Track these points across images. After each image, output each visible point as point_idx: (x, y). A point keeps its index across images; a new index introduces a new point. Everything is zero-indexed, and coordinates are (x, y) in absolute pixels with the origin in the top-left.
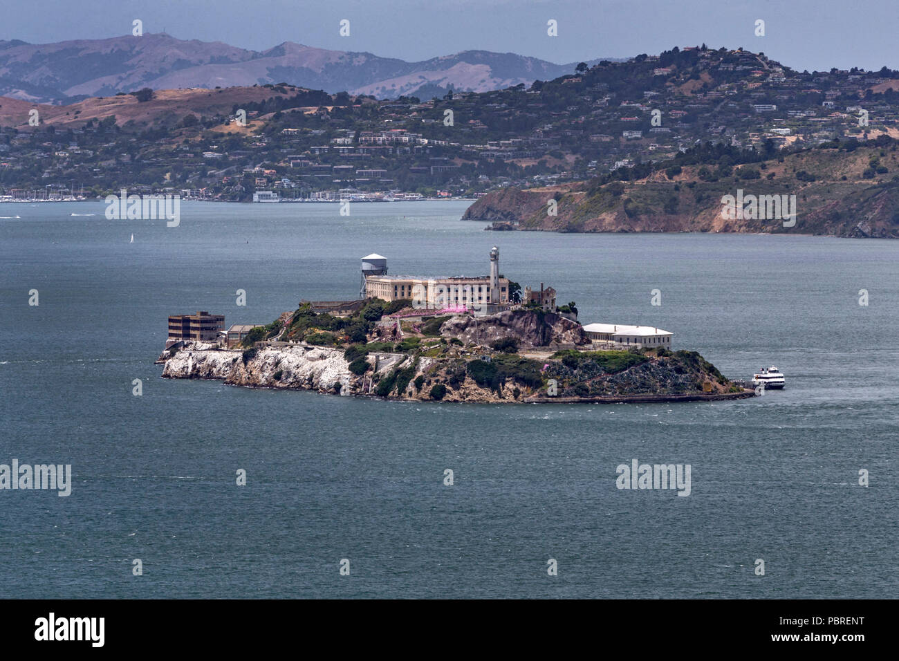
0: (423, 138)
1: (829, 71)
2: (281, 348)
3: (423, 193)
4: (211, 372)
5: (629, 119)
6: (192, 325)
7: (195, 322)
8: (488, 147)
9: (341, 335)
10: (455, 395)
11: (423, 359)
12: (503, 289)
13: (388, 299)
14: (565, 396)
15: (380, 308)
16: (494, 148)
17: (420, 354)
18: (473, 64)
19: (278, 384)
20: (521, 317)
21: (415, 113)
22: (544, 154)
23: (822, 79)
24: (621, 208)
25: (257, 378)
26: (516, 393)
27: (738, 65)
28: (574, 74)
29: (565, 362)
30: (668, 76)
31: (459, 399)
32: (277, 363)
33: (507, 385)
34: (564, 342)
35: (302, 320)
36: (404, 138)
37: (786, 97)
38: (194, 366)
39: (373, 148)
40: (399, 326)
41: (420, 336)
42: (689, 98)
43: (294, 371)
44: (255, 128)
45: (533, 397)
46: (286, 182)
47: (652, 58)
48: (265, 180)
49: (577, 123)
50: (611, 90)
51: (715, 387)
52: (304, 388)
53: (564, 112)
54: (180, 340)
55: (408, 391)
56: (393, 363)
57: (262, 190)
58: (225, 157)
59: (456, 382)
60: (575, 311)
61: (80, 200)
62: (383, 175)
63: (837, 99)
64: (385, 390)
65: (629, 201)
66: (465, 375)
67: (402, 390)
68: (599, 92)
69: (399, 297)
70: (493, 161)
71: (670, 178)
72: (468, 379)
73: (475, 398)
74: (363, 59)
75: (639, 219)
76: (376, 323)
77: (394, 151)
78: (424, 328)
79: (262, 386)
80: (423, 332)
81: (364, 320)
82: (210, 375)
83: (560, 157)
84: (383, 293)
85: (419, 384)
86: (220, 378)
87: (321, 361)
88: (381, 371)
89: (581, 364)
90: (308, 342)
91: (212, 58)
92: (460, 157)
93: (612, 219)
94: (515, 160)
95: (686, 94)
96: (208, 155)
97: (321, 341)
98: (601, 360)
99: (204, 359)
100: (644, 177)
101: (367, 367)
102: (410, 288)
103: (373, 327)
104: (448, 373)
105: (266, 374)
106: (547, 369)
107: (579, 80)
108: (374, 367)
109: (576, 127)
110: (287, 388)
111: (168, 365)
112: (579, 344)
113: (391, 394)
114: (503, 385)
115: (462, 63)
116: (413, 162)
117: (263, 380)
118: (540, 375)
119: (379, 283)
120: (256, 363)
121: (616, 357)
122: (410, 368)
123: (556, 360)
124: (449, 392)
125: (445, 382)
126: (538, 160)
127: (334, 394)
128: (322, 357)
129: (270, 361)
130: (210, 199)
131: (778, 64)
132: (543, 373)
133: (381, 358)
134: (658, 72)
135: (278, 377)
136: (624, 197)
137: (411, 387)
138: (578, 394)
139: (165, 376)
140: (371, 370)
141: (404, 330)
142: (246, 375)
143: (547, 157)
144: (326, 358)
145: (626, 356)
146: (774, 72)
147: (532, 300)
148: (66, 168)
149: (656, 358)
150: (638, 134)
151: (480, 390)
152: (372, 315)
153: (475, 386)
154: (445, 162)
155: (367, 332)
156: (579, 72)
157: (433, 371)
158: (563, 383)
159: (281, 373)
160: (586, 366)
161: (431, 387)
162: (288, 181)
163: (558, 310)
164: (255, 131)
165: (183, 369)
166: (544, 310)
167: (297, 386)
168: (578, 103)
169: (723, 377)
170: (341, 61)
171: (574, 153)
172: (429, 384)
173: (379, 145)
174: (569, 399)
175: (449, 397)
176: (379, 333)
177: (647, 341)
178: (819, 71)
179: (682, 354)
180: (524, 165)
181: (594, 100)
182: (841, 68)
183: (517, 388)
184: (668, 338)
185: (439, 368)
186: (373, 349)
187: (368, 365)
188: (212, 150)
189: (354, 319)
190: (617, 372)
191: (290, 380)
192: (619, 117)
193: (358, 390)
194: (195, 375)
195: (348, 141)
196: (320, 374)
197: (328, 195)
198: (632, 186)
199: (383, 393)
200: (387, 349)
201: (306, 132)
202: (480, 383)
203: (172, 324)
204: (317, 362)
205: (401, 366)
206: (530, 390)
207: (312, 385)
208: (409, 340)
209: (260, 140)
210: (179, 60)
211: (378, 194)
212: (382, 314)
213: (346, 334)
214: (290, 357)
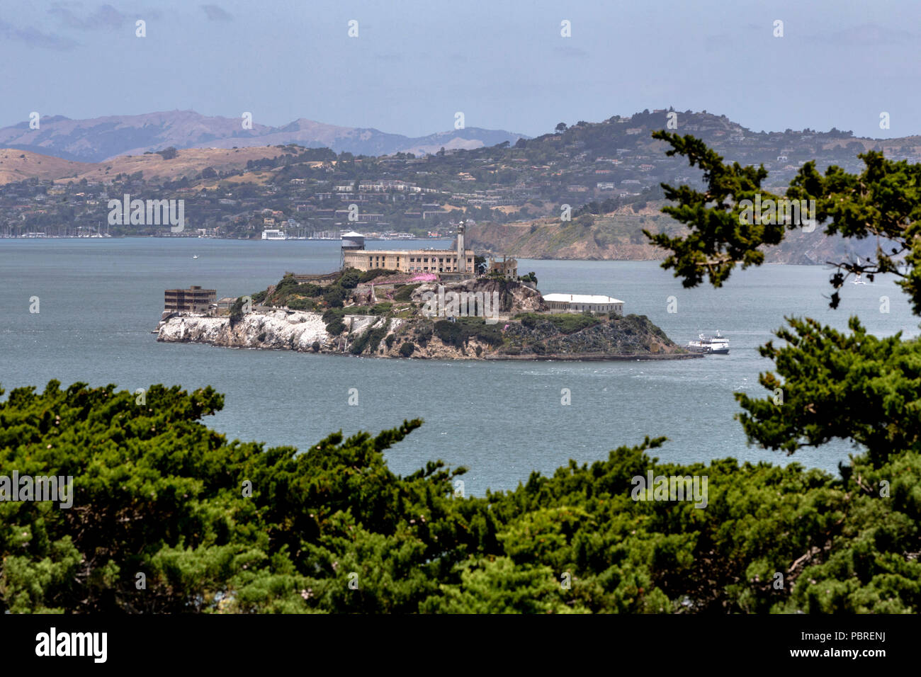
0: (417, 186)
1: (784, 131)
2: (265, 312)
3: (415, 233)
4: (201, 336)
5: (602, 172)
6: (187, 298)
7: (189, 294)
8: (476, 195)
9: (320, 301)
10: (423, 353)
11: (394, 320)
12: (470, 260)
13: (364, 269)
14: (523, 354)
15: (356, 277)
16: (482, 196)
17: (392, 315)
18: (468, 139)
19: (261, 345)
20: (485, 284)
21: (411, 167)
22: (525, 202)
23: (778, 138)
24: (591, 238)
25: (243, 340)
26: (479, 351)
27: (701, 126)
28: (554, 133)
29: (524, 323)
30: (639, 135)
31: (426, 356)
32: (261, 326)
33: (471, 343)
34: (524, 308)
35: (284, 287)
36: (399, 186)
37: (744, 154)
38: (186, 331)
39: (371, 195)
40: (373, 292)
41: (392, 301)
42: (658, 154)
43: (276, 333)
44: (265, 179)
45: (494, 355)
46: (291, 222)
47: (624, 120)
48: (273, 220)
49: (556, 175)
50: (587, 148)
51: (662, 348)
52: (285, 349)
53: (544, 167)
54: (175, 312)
55: (380, 349)
56: (367, 324)
57: (270, 229)
58: (239, 204)
59: (423, 340)
60: (535, 280)
61: (106, 237)
62: (380, 219)
63: (790, 155)
64: (359, 348)
65: (598, 232)
66: (432, 334)
67: (375, 348)
68: (576, 149)
69: (374, 267)
70: (480, 207)
71: (636, 211)
72: (435, 338)
73: (441, 355)
74: (369, 134)
75: (608, 248)
76: (353, 290)
77: (391, 198)
78: (396, 294)
79: (247, 347)
80: (394, 299)
81: (342, 288)
82: (200, 339)
83: (540, 205)
84: (361, 264)
85: (389, 343)
86: (209, 342)
87: (301, 324)
88: (356, 331)
89: (539, 325)
90: (290, 307)
91: (235, 132)
92: (450, 204)
93: (583, 247)
94: (499, 207)
95: (654, 151)
96: (223, 201)
97: (302, 307)
98: (557, 321)
99: (195, 325)
100: (612, 211)
101: (343, 328)
102: (384, 258)
103: (349, 294)
104: (416, 332)
105: (251, 337)
106: (508, 329)
107: (558, 138)
108: (349, 328)
109: (556, 179)
110: (270, 349)
111: (163, 331)
112: (538, 310)
113: (364, 352)
114: (467, 343)
115: (457, 138)
116: (407, 208)
117: (248, 342)
118: (500, 334)
119: (356, 255)
120: (242, 326)
121: (571, 319)
122: (382, 328)
123: (515, 321)
124: (417, 349)
125: (413, 340)
126: (520, 208)
127: (313, 352)
128: (302, 320)
129: (255, 324)
130: (224, 236)
131: (738, 126)
132: (503, 332)
133: (356, 319)
134: (629, 132)
135: (262, 338)
136: (594, 228)
137: (382, 346)
138: (535, 351)
139: (159, 341)
140: (347, 331)
141: (378, 297)
142: (231, 338)
143: (527, 205)
144: (305, 321)
145: (580, 319)
146: (735, 132)
147: (496, 270)
148: (96, 214)
149: (608, 321)
150: (611, 186)
151: (446, 348)
152: (348, 283)
153: (441, 344)
154: (437, 208)
155: (344, 298)
156: (558, 131)
157: (402, 331)
158: (522, 342)
159: (264, 335)
160: (544, 326)
161: (401, 345)
162: (294, 222)
163: (519, 279)
164: (266, 182)
165: (176, 333)
166: (506, 279)
167: (279, 345)
168: (558, 159)
169: (669, 340)
170: (350, 136)
171: (553, 201)
172: (399, 342)
173: (377, 192)
174: (528, 356)
175: (416, 353)
176: (355, 299)
177: (601, 309)
178: (775, 131)
179: (631, 317)
180: (508, 212)
181: (572, 157)
182: (794, 129)
183: (479, 347)
184: (620, 306)
185: (408, 328)
186: (349, 312)
187: (344, 326)
188: (228, 198)
189: (333, 287)
190: (572, 332)
191: (273, 341)
192: (594, 170)
193: (335, 349)
194: (187, 339)
195: (349, 188)
196: (300, 335)
197: (329, 234)
198: (601, 219)
199: (357, 351)
200: (361, 312)
201: (312, 183)
202: (446, 342)
203: (168, 297)
204: (297, 325)
205: (374, 327)
206: (491, 348)
207: (293, 345)
208: (382, 305)
209: (270, 189)
210: (204, 134)
211: (374, 234)
212: (358, 282)
213: (325, 300)
214: (274, 321)
